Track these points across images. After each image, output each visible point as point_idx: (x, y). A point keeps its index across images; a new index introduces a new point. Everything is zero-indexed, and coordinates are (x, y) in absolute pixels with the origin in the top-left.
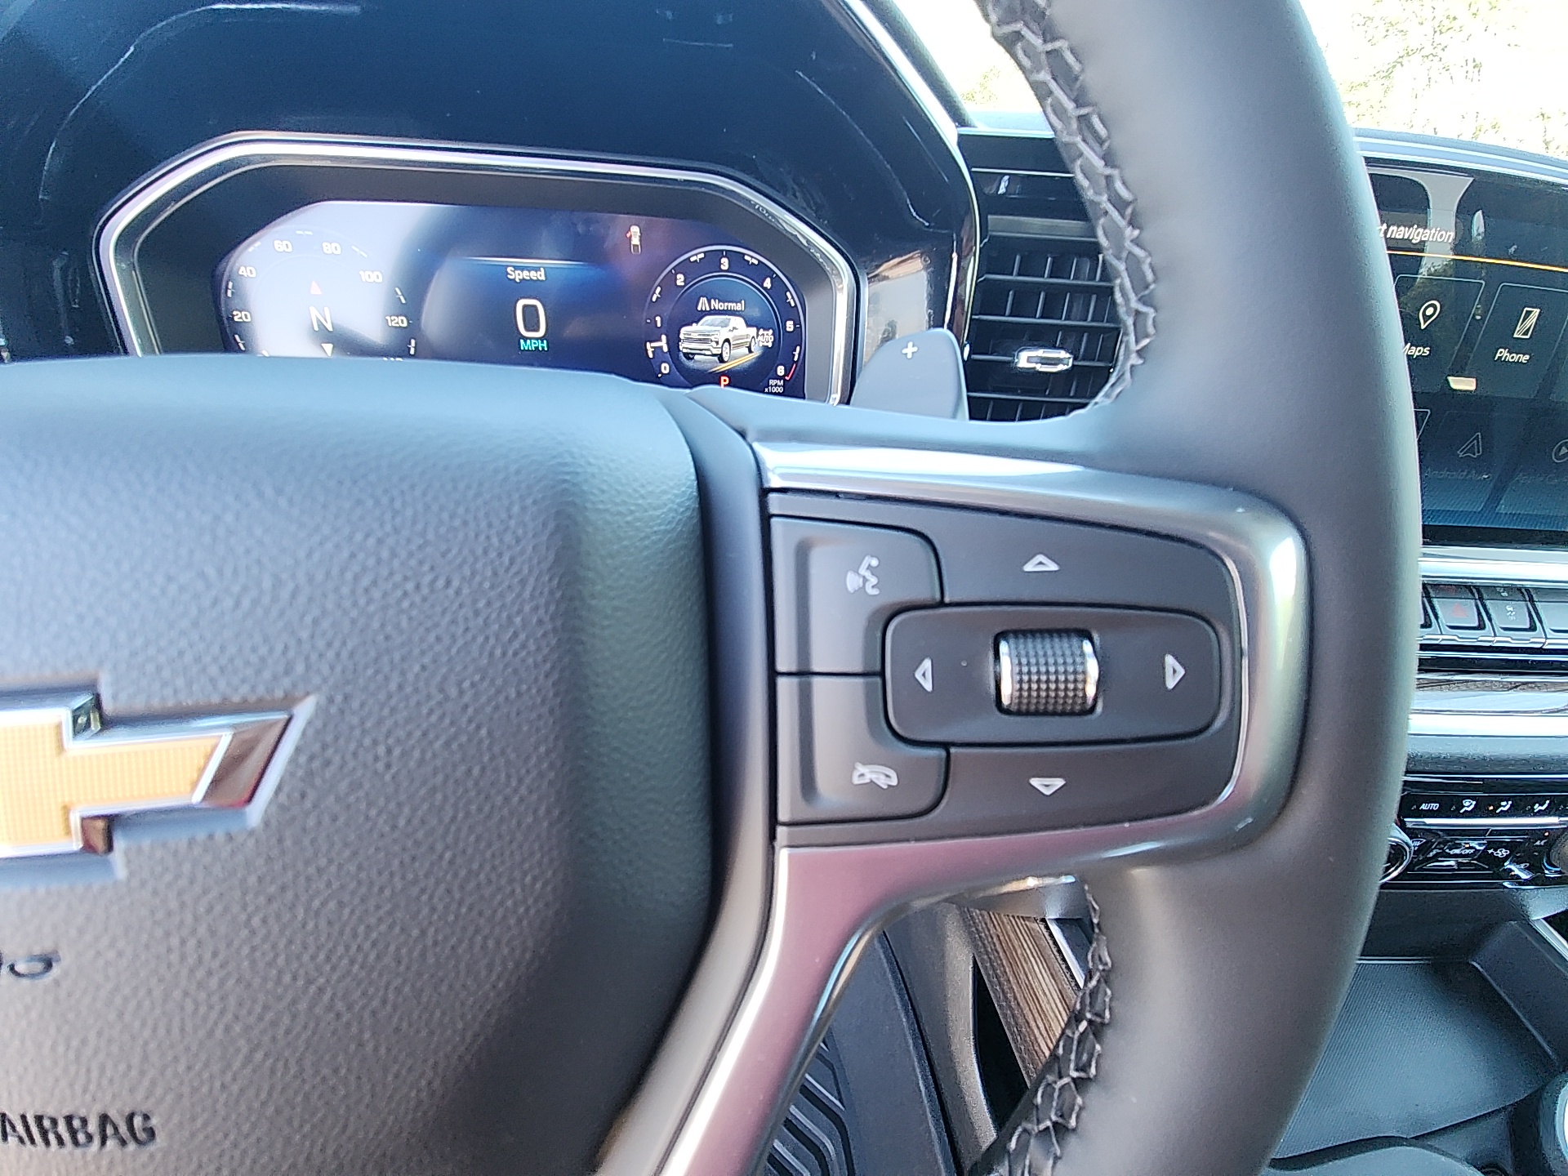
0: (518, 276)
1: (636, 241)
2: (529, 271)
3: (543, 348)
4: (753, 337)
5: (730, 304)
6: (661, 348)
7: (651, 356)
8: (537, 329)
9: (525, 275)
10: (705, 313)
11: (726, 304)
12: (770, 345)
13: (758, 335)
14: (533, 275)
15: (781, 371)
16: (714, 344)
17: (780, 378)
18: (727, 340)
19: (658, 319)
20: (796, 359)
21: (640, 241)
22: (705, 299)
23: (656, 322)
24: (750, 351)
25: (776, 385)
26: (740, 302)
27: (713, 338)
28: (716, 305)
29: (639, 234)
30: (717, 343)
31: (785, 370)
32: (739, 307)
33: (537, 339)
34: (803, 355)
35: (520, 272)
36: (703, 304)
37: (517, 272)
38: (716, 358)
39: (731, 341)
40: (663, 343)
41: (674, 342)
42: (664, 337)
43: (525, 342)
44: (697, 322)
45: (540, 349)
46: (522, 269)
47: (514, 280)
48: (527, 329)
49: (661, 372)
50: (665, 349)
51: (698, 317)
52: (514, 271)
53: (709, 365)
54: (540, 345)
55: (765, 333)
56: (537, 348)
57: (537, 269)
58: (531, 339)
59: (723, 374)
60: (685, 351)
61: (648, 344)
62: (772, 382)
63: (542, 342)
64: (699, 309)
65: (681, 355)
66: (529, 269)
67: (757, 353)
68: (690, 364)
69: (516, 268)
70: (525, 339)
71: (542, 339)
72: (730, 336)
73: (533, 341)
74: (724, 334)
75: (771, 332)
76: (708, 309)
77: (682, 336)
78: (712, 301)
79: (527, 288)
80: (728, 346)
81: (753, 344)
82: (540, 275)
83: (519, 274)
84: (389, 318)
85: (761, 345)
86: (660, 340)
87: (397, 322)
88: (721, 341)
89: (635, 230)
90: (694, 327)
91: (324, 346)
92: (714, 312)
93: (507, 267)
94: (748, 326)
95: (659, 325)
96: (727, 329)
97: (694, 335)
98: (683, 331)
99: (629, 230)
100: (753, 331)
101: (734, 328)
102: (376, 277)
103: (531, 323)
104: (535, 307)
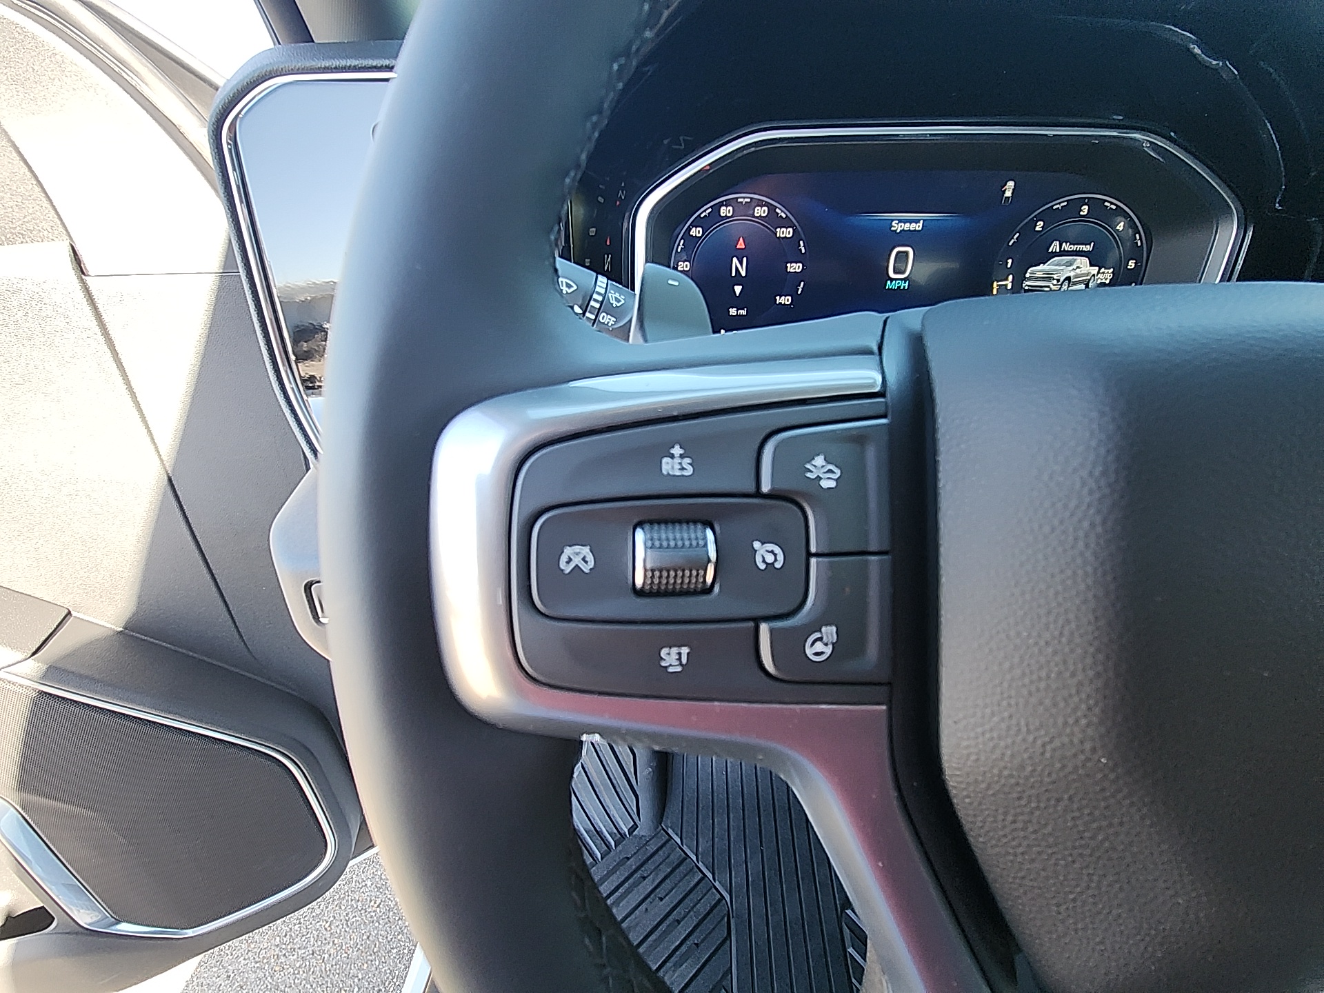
0: (898, 227)
1: (1008, 194)
2: (911, 223)
3: (904, 287)
4: (1094, 275)
5: (1079, 246)
6: (1006, 285)
7: (995, 293)
8: (903, 273)
9: (906, 226)
10: (1055, 254)
11: (1076, 246)
12: (1107, 282)
13: (1098, 273)
14: (913, 226)
16: (1055, 282)
18: (1068, 279)
19: (1010, 261)
21: (1012, 193)
22: (1058, 242)
23: (1007, 263)
26: (1090, 244)
27: (1055, 277)
28: (1066, 247)
29: (1013, 187)
30: (1058, 280)
32: (1089, 248)
33: (901, 279)
35: (903, 224)
36: (1055, 247)
37: (900, 224)
39: (1072, 280)
40: (1009, 282)
41: (1019, 281)
42: (1010, 277)
43: (891, 283)
44: (1044, 263)
45: (902, 288)
46: (905, 221)
47: (896, 231)
48: (895, 272)
50: (1009, 287)
51: (1046, 257)
52: (898, 224)
54: (903, 285)
55: (1106, 271)
56: (899, 287)
57: (917, 221)
58: (896, 279)
60: (1027, 288)
61: (995, 283)
63: (905, 283)
64: (1050, 250)
65: (1023, 292)
66: (911, 221)
69: (900, 221)
70: (892, 280)
71: (905, 280)
72: (1072, 274)
73: (897, 281)
74: (1067, 272)
75: (1111, 270)
76: (1058, 250)
77: (1027, 275)
78: (1064, 244)
79: (906, 238)
80: (1067, 284)
81: (1091, 281)
82: (919, 226)
83: (901, 226)
84: (789, 265)
85: (1099, 281)
86: (1006, 279)
87: (795, 268)
88: (1062, 280)
89: (1011, 184)
90: (1041, 267)
91: (736, 287)
92: (1063, 253)
93: (893, 220)
94: (1091, 265)
95: (1009, 266)
96: (1071, 268)
97: (1039, 275)
98: (1029, 271)
99: (1005, 185)
100: (1095, 270)
101: (1078, 267)
102: (788, 233)
103: (900, 267)
104: (907, 254)
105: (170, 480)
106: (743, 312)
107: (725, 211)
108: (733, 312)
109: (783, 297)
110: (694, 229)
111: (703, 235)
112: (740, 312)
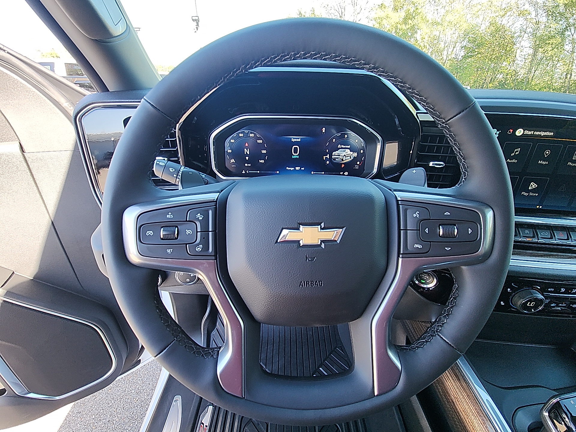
0: (294, 140)
1: (324, 131)
3: (298, 157)
6: (327, 157)
7: (324, 159)
8: (297, 153)
9: (296, 140)
10: (340, 148)
11: (345, 146)
12: (356, 156)
13: (353, 154)
14: (298, 140)
15: (358, 163)
16: (341, 156)
17: (358, 165)
18: (345, 155)
19: (327, 150)
20: (363, 160)
23: (327, 151)
24: (351, 158)
25: (357, 167)
27: (341, 155)
28: (343, 146)
30: (342, 156)
31: (360, 163)
32: (349, 147)
33: (296, 155)
34: (365, 159)
36: (339, 146)
38: (341, 160)
39: (346, 156)
40: (328, 156)
41: (331, 156)
42: (328, 155)
43: (294, 156)
44: (337, 151)
46: (295, 139)
48: (294, 153)
49: (326, 163)
50: (328, 158)
51: (338, 149)
53: (340, 162)
55: (355, 153)
56: (296, 158)
57: (299, 139)
58: (295, 155)
59: (343, 164)
60: (333, 158)
61: (324, 157)
62: (356, 166)
64: (338, 147)
65: (333, 160)
66: (297, 139)
67: (352, 158)
68: (335, 161)
69: (294, 139)
70: (294, 155)
71: (298, 155)
72: (346, 154)
74: (344, 153)
75: (357, 153)
76: (340, 147)
77: (333, 154)
78: (342, 146)
79: (296, 143)
81: (351, 156)
82: (299, 140)
84: (262, 151)
85: (354, 156)
86: (327, 155)
87: (264, 152)
88: (343, 155)
89: (324, 129)
90: (336, 152)
91: (246, 157)
92: (342, 148)
93: (291, 138)
94: (351, 151)
95: (327, 152)
96: (345, 152)
97: (336, 154)
98: (333, 153)
99: (322, 129)
100: (352, 153)
101: (347, 152)
102: (261, 141)
103: (296, 152)
104: (297, 148)
105: (52, 223)
106: (250, 165)
107: (241, 135)
108: (246, 165)
109: (261, 161)
110: (232, 140)
111: (235, 141)
112: (249, 165)
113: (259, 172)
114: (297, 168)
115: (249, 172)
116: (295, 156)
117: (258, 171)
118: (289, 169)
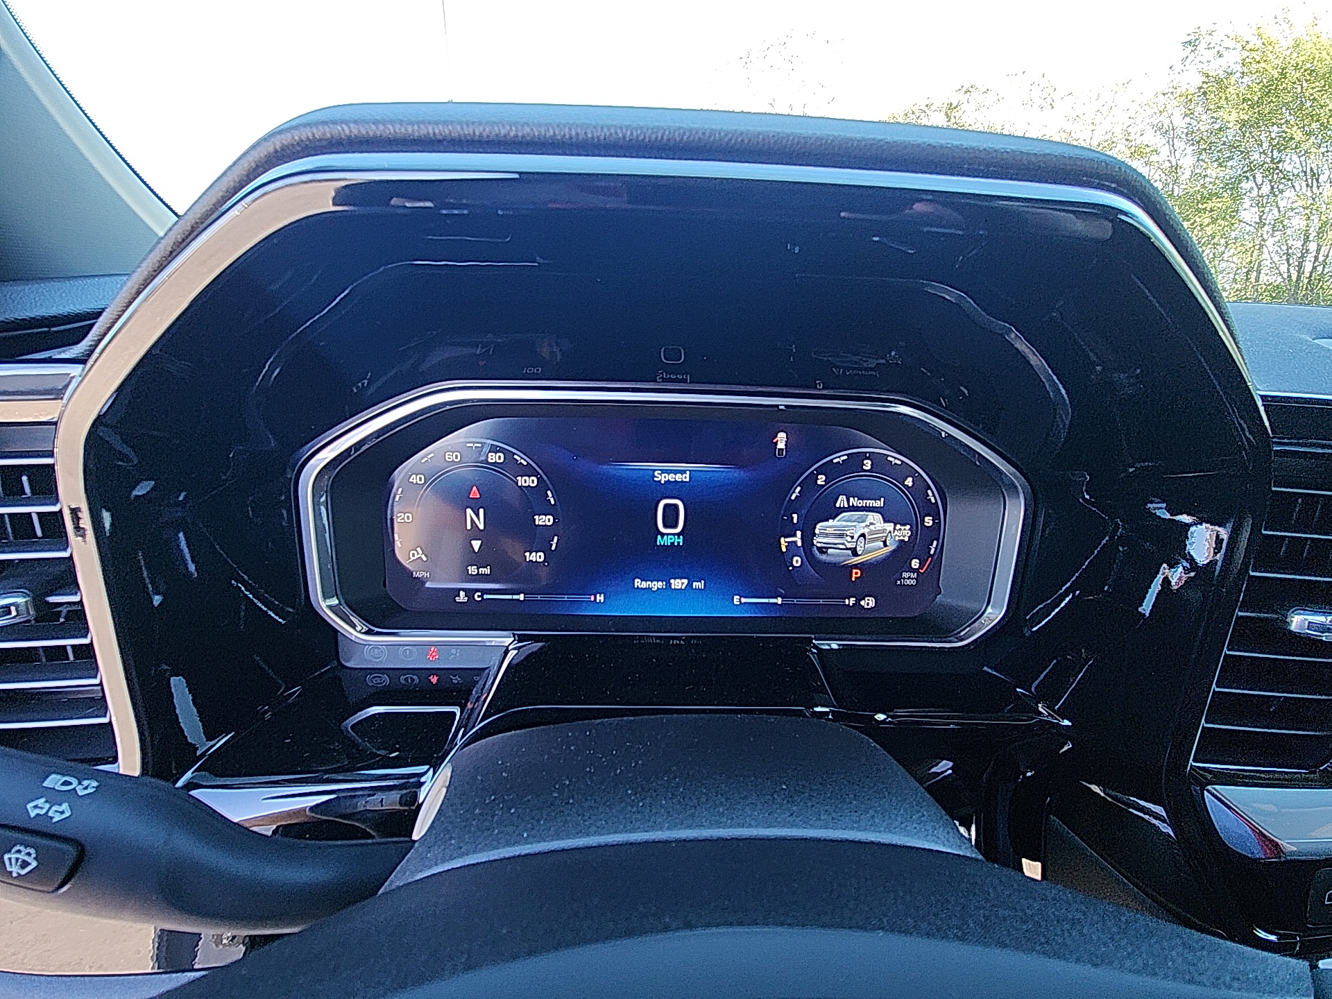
0: (663, 478)
1: (781, 445)
2: (675, 474)
3: (679, 543)
4: (890, 532)
5: (868, 502)
6: (795, 542)
7: (784, 549)
8: (675, 526)
9: (671, 477)
10: (843, 510)
11: (865, 501)
12: (906, 539)
13: (895, 529)
14: (679, 477)
15: (915, 564)
16: (849, 539)
17: (914, 571)
18: (863, 535)
19: (795, 516)
20: (932, 552)
21: (786, 445)
22: (844, 497)
23: (792, 518)
24: (885, 545)
25: (909, 578)
26: (880, 500)
27: (848, 533)
28: (855, 502)
29: (785, 439)
30: (852, 537)
31: (920, 563)
32: (879, 504)
33: (674, 534)
34: (941, 549)
35: (666, 475)
37: (663, 475)
38: (850, 552)
39: (867, 537)
40: (798, 538)
41: (809, 536)
42: (799, 533)
43: (662, 537)
44: (834, 519)
45: (676, 544)
46: (669, 472)
47: (660, 481)
48: (665, 526)
49: (792, 566)
50: (799, 544)
51: (835, 513)
52: (661, 474)
53: (842, 559)
54: (677, 540)
55: (903, 528)
56: (672, 544)
57: (683, 472)
58: (668, 534)
59: (856, 566)
60: (819, 545)
61: (782, 539)
62: (905, 575)
63: (679, 538)
64: (838, 505)
65: (815, 549)
66: (676, 472)
67: (891, 548)
68: (823, 557)
69: (663, 471)
70: (663, 535)
71: (678, 535)
72: (866, 531)
73: (669, 537)
74: (861, 529)
75: (908, 527)
76: (846, 506)
77: (817, 531)
78: (851, 499)
79: (672, 489)
80: (863, 541)
81: (888, 539)
82: (686, 477)
83: (665, 477)
84: (536, 517)
85: (897, 538)
86: (795, 535)
87: (544, 520)
88: (856, 536)
89: (782, 436)
90: (830, 522)
91: (473, 542)
92: (852, 509)
93: (655, 470)
94: (885, 521)
95: (795, 521)
96: (864, 524)
97: (830, 531)
98: (818, 526)
99: (776, 437)
100: (890, 527)
101: (871, 524)
102: (532, 481)
103: (671, 521)
104: (676, 506)
106: (487, 571)
107: (449, 457)
108: (473, 569)
109: (534, 554)
110: (414, 476)
111: (425, 482)
112: (482, 570)
113: (522, 597)
114: (678, 584)
115: (485, 597)
116: (670, 536)
117: (519, 594)
118: (644, 585)
